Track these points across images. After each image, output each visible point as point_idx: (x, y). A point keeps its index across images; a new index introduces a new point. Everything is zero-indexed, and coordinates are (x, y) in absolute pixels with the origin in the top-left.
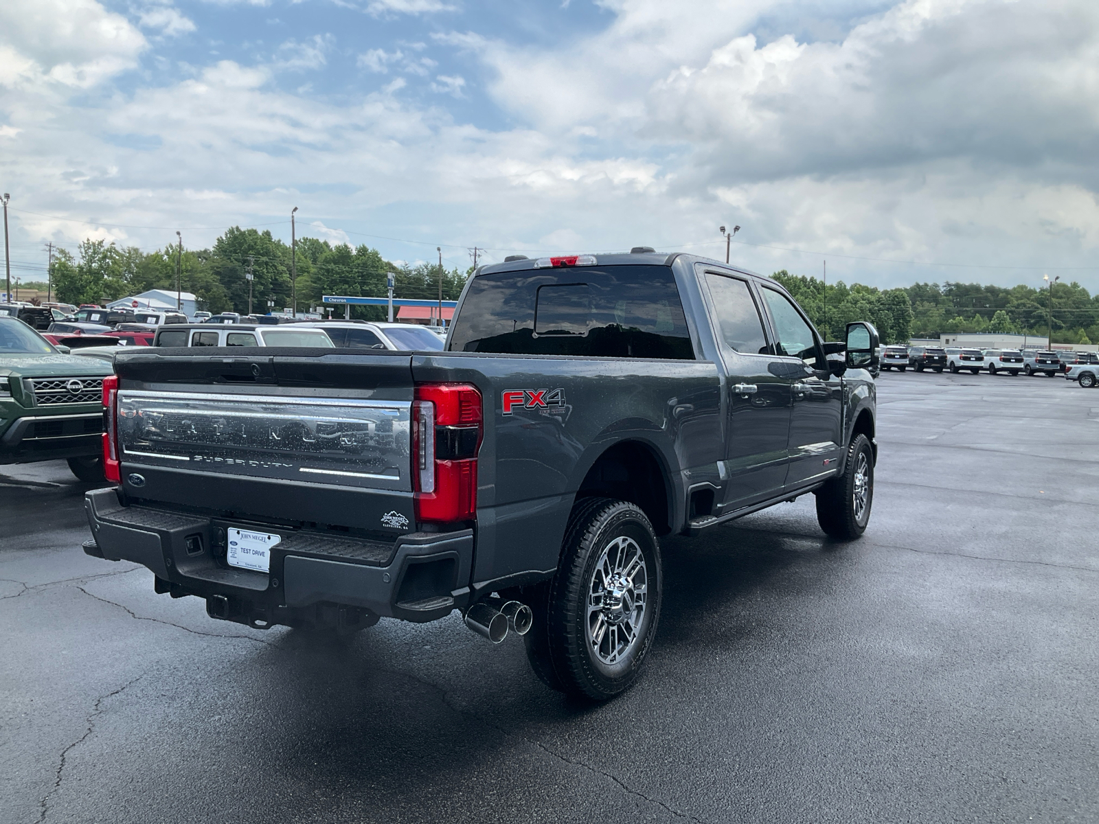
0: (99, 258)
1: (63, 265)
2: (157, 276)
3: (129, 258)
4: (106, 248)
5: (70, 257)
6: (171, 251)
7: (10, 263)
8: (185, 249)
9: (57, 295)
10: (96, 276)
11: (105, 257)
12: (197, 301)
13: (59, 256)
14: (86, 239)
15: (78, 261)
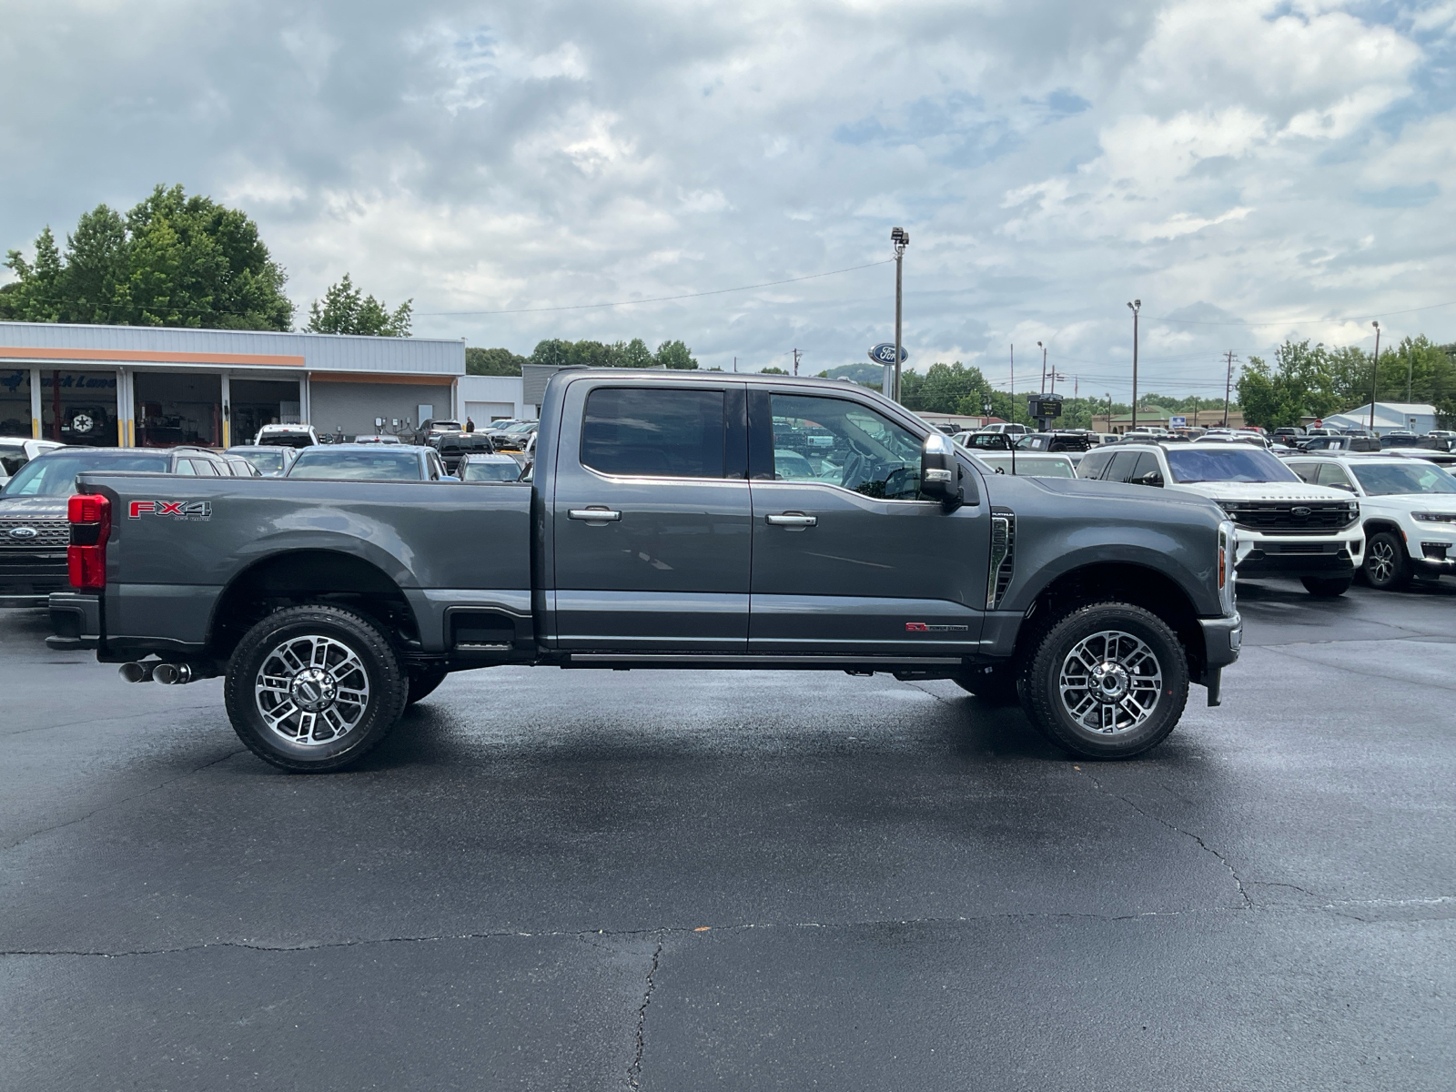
0: (1301, 364)
1: (1254, 377)
2: (1385, 384)
3: (1344, 362)
4: (1311, 351)
5: (1265, 367)
6: (1407, 347)
7: (1138, 379)
8: (1429, 343)
9: (1245, 415)
10: (1296, 389)
11: (1309, 363)
12: (1437, 416)
13: (1250, 365)
14: (1285, 342)
15: (1274, 370)
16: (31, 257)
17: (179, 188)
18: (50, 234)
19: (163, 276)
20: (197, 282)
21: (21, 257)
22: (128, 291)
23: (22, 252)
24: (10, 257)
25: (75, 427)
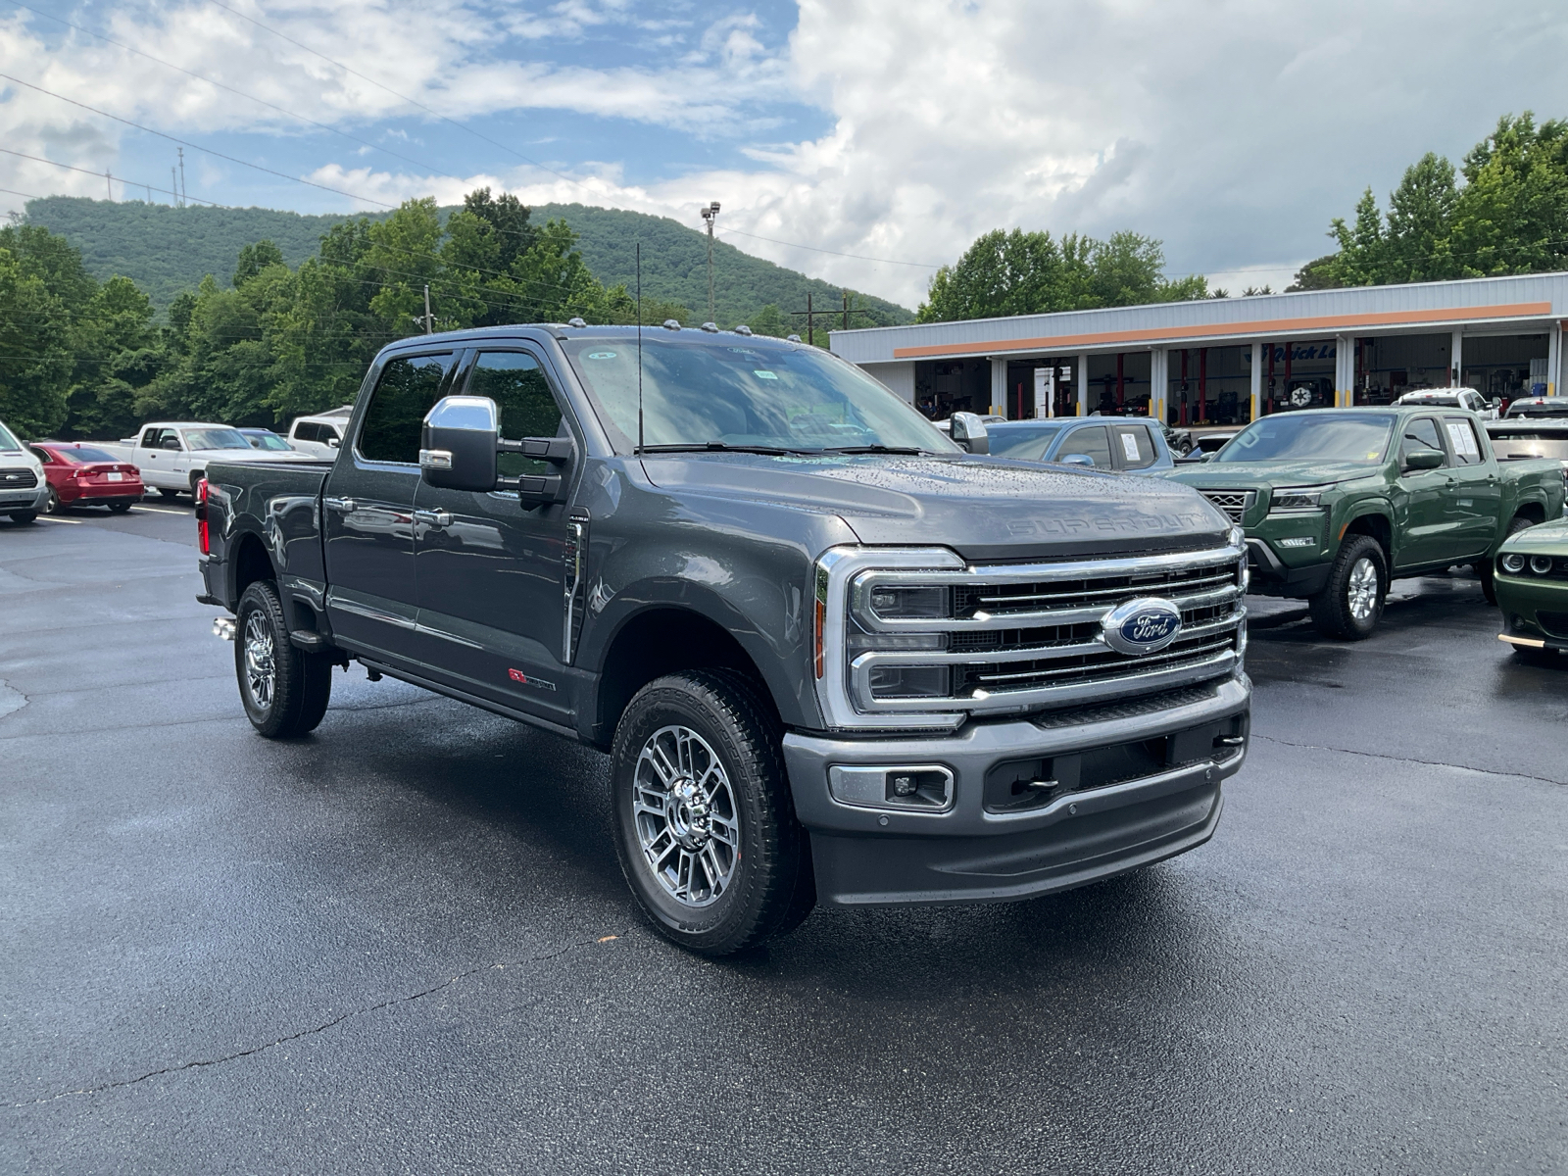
16: (1351, 224)
17: (1528, 116)
18: (1371, 195)
19: (1489, 222)
20: (1531, 224)
21: (1343, 224)
22: (1447, 245)
23: (1345, 219)
24: (1332, 226)
25: (1293, 401)
